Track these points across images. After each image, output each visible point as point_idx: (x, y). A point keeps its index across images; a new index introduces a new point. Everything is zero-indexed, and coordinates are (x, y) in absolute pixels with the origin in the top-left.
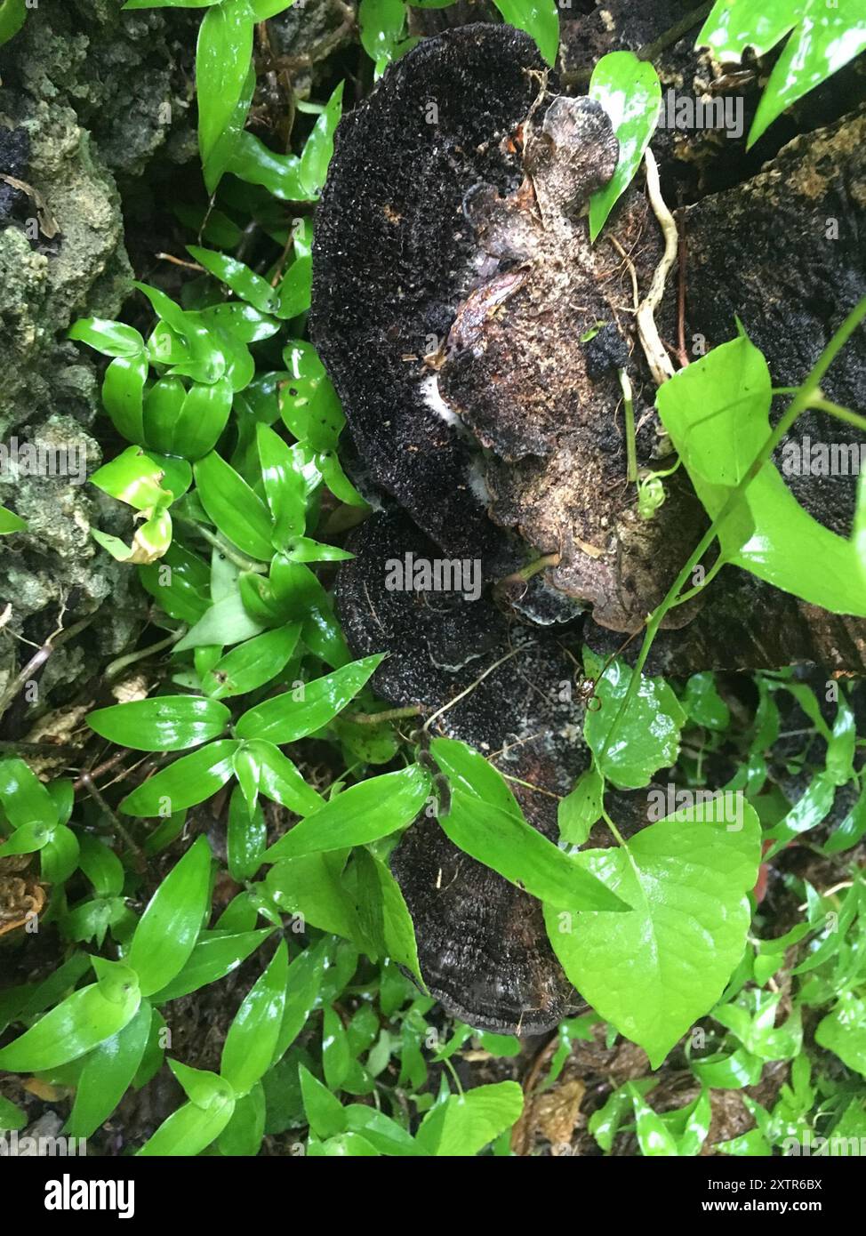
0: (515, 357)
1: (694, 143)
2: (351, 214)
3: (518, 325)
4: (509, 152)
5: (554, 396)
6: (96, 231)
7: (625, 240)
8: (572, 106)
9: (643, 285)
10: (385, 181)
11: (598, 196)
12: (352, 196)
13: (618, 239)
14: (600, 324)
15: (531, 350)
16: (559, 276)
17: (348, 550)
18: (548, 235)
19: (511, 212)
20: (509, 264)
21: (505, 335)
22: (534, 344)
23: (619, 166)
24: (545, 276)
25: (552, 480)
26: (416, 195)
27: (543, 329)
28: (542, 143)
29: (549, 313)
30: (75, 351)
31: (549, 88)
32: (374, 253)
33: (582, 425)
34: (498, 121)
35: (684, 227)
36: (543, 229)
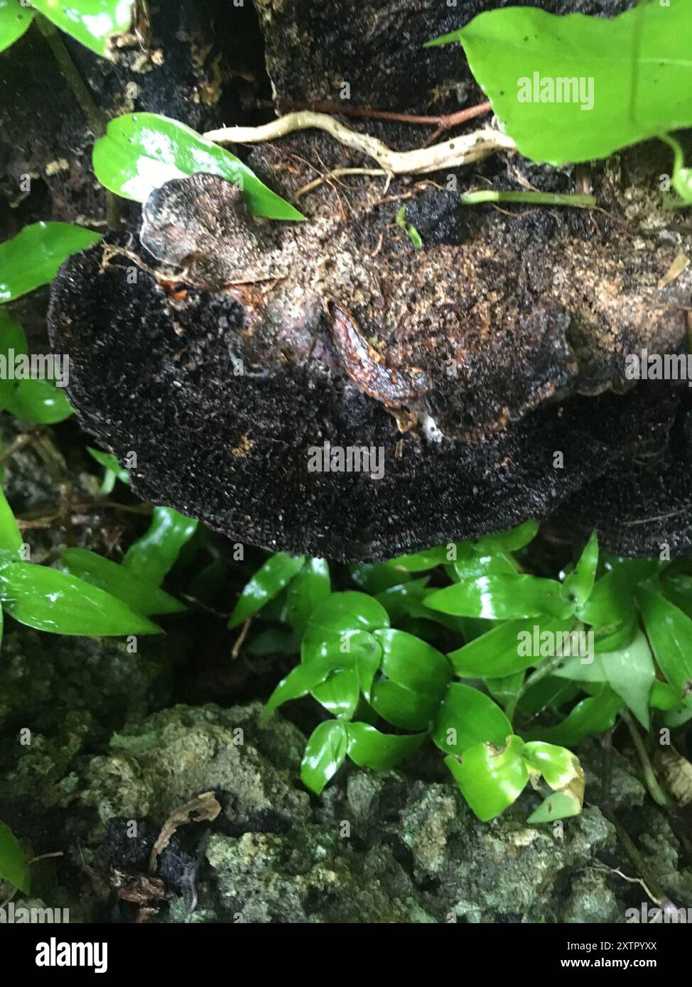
0: (433, 334)
1: (203, 79)
2: (241, 499)
3: (393, 324)
4: (186, 300)
5: (484, 291)
6: (216, 751)
7: (303, 178)
8: (152, 225)
9: (357, 161)
10: (208, 453)
11: (254, 204)
12: (219, 495)
13: (301, 186)
14: (400, 222)
15: (424, 311)
16: (340, 264)
17: (587, 539)
18: (293, 272)
19: (265, 317)
20: (323, 326)
21: (404, 342)
22: (417, 307)
23: (224, 175)
24: (340, 282)
25: (585, 306)
26: (224, 416)
27: (400, 293)
28: (191, 268)
29: (382, 282)
30: (333, 791)
31: (122, 244)
32: (285, 478)
33: (519, 258)
34: (152, 308)
35: (297, 102)
36: (286, 279)
